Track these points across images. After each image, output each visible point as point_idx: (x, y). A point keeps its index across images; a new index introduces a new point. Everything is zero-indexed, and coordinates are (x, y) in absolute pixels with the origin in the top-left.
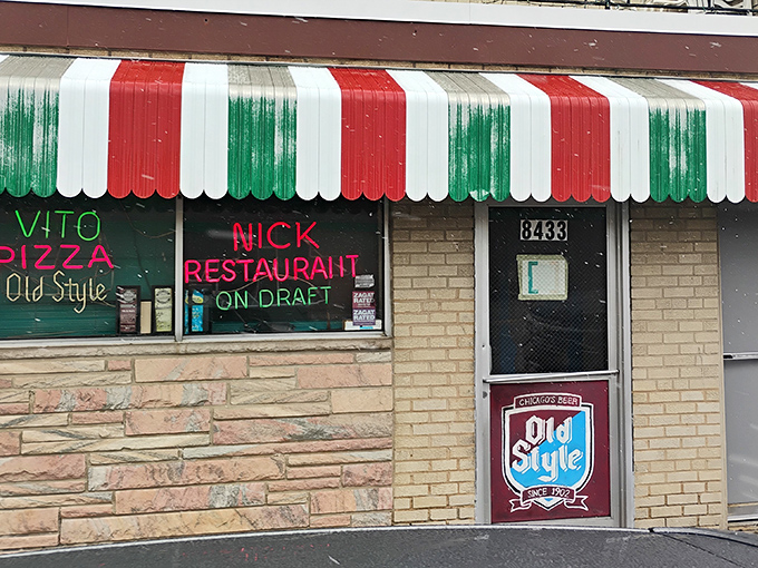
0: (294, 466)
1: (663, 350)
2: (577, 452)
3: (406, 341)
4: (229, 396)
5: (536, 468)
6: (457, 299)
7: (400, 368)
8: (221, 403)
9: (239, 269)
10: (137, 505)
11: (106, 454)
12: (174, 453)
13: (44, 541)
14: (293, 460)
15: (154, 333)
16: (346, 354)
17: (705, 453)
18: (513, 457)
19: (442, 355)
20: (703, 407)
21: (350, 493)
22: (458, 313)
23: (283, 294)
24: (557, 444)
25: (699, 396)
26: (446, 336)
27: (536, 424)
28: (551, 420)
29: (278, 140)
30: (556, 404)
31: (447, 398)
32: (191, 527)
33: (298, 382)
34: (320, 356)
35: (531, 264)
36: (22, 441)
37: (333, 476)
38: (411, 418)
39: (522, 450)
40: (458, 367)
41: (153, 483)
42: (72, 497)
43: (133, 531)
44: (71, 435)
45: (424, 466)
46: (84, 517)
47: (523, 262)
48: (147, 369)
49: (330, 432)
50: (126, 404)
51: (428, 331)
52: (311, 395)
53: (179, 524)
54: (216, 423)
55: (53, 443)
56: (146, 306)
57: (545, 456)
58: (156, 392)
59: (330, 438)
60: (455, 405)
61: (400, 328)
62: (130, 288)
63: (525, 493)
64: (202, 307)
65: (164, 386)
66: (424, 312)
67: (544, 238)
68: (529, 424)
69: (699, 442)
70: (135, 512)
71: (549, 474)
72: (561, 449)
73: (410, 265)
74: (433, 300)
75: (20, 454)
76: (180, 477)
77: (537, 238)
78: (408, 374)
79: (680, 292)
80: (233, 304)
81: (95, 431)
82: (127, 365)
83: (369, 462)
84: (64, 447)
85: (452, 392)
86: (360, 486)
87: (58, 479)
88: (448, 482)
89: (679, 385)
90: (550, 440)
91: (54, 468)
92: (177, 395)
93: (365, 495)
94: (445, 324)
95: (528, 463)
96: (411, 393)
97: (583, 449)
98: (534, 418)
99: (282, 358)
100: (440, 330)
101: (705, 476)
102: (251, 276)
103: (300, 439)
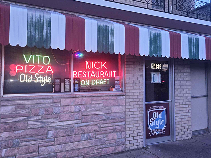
0: (102, 127)
1: (181, 95)
2: (163, 120)
3: (128, 93)
4: (86, 109)
5: (155, 125)
6: (140, 83)
7: (127, 100)
8: (84, 111)
9: (87, 74)
10: (61, 141)
11: (53, 127)
12: (72, 125)
13: (33, 155)
14: (102, 126)
15: (65, 92)
16: (115, 97)
17: (189, 119)
18: (150, 122)
19: (136, 97)
20: (188, 109)
21: (116, 134)
22: (140, 86)
23: (98, 81)
24: (159, 118)
25: (187, 106)
26: (137, 92)
27: (155, 114)
28: (158, 113)
29: (110, 37)
30: (159, 109)
31: (137, 108)
32: (76, 147)
33: (104, 105)
34: (109, 98)
35: (153, 74)
36: (27, 125)
37: (111, 129)
38: (130, 113)
39: (152, 120)
40: (140, 100)
41: (66, 135)
42: (43, 141)
43: (60, 149)
44: (42, 122)
45: (132, 126)
46: (46, 146)
47: (152, 74)
48: (64, 102)
49: (111, 118)
50: (58, 112)
51: (133, 91)
52: (107, 108)
53: (73, 146)
54: (83, 117)
55: (37, 124)
56: (62, 84)
57: (157, 122)
58: (67, 109)
59: (111, 119)
60: (139, 110)
61: (127, 90)
62: (58, 78)
63: (153, 131)
64: (77, 84)
65: (69, 107)
66: (132, 86)
67: (156, 68)
68: (153, 114)
69: (187, 117)
70: (61, 144)
71: (157, 126)
72: (160, 120)
73: (129, 74)
74: (134, 83)
75: (27, 129)
76: (73, 133)
77: (155, 68)
78: (129, 102)
79: (184, 82)
80: (85, 84)
81: (49, 120)
82: (59, 101)
83: (120, 125)
84: (40, 126)
85: (138, 106)
86: (118, 132)
87: (38, 136)
88: (138, 129)
89: (184, 103)
90: (158, 118)
91: (37, 133)
92: (73, 109)
93: (119, 134)
94: (137, 89)
95: (153, 124)
96: (130, 107)
97: (164, 120)
98: (154, 112)
99: (99, 98)
100: (136, 91)
101: (189, 125)
102: (90, 76)
103: (104, 120)
